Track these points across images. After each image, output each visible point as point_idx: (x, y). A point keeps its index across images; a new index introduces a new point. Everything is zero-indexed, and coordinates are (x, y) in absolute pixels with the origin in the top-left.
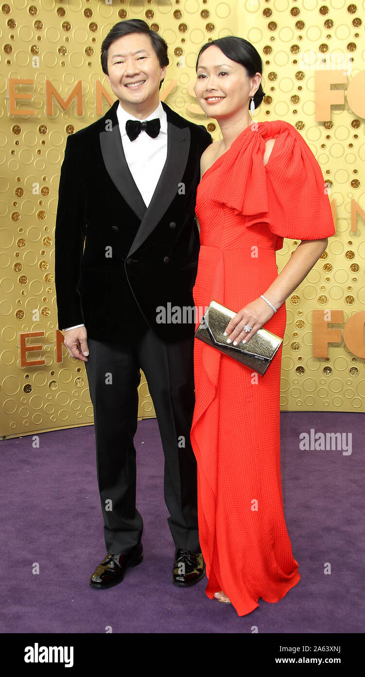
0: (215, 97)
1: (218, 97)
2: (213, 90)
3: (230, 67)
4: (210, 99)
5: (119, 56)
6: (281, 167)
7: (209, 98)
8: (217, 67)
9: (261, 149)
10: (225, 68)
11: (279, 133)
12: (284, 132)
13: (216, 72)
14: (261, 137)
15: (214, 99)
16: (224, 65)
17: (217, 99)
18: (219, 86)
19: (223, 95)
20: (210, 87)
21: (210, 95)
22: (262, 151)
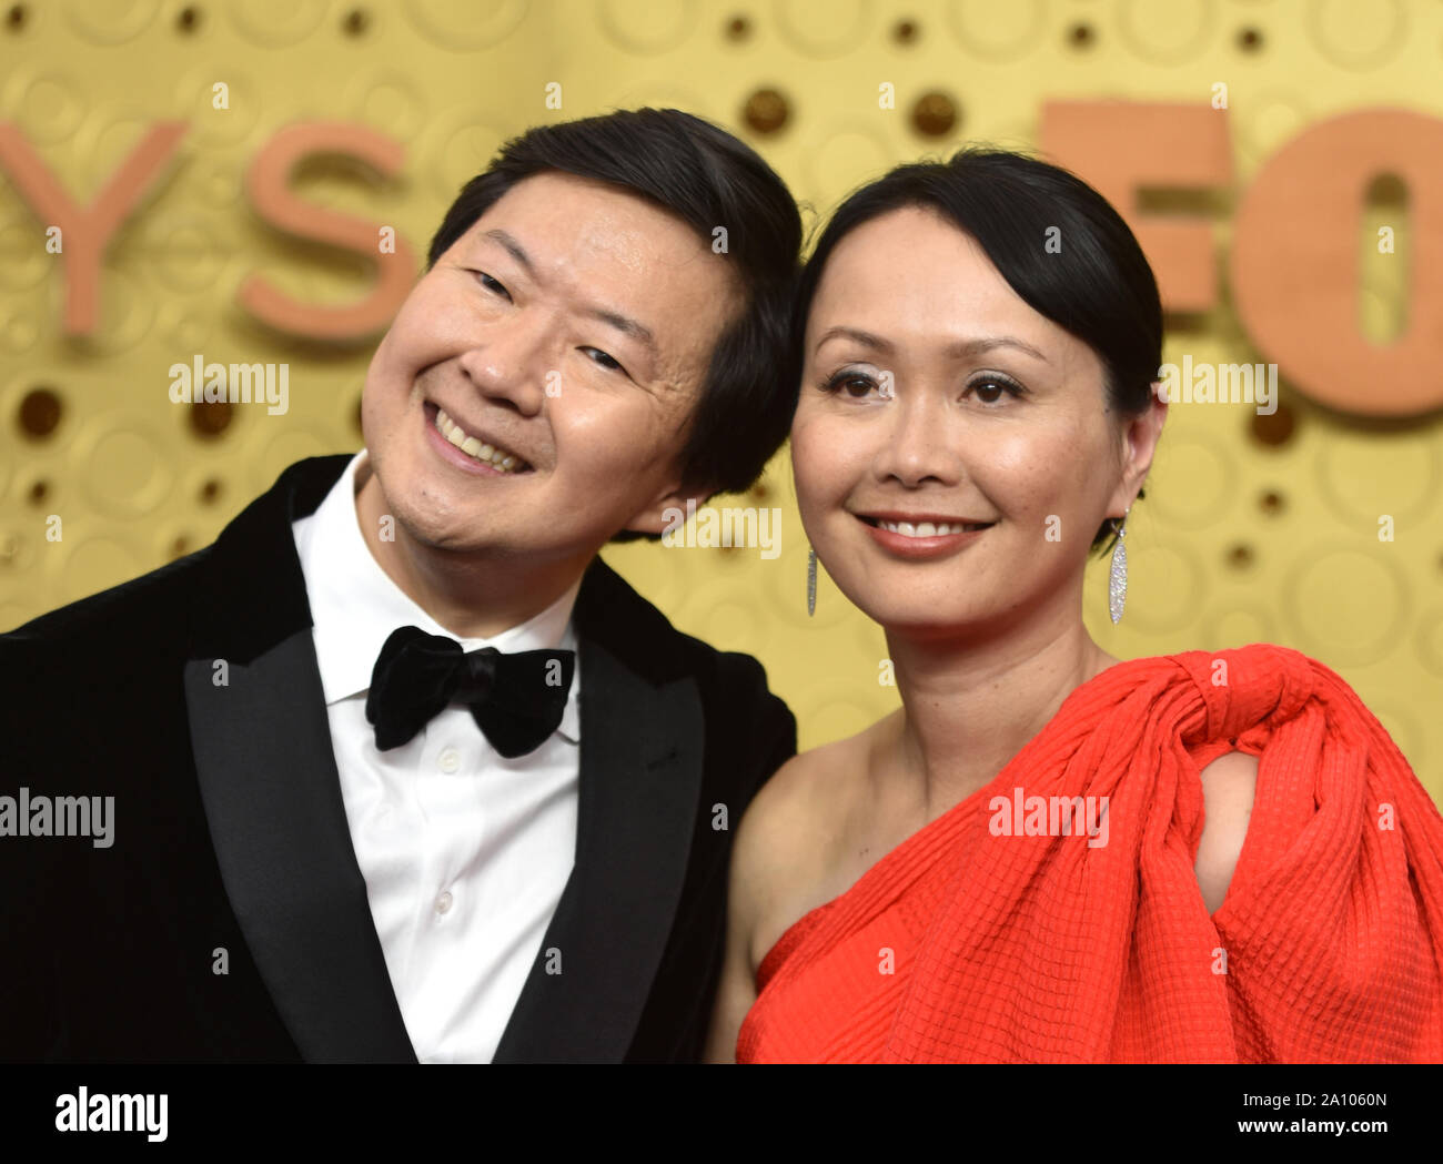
0: (937, 521)
1: (951, 522)
2: (932, 478)
3: (1037, 354)
4: (906, 529)
5: (518, 254)
6: (1315, 926)
7: (897, 519)
8: (965, 353)
9: (1187, 817)
10: (1011, 360)
11: (1265, 719)
12: (1296, 713)
13: (950, 374)
14: (1181, 748)
15: (926, 530)
16: (1009, 343)
17: (943, 530)
18: (962, 458)
19: (982, 511)
20: (912, 460)
21: (909, 504)
22: (1188, 827)
